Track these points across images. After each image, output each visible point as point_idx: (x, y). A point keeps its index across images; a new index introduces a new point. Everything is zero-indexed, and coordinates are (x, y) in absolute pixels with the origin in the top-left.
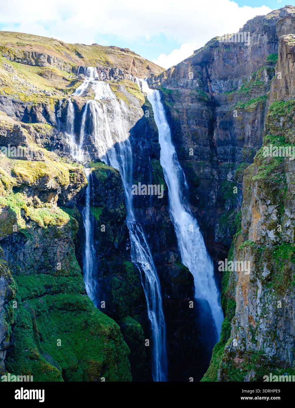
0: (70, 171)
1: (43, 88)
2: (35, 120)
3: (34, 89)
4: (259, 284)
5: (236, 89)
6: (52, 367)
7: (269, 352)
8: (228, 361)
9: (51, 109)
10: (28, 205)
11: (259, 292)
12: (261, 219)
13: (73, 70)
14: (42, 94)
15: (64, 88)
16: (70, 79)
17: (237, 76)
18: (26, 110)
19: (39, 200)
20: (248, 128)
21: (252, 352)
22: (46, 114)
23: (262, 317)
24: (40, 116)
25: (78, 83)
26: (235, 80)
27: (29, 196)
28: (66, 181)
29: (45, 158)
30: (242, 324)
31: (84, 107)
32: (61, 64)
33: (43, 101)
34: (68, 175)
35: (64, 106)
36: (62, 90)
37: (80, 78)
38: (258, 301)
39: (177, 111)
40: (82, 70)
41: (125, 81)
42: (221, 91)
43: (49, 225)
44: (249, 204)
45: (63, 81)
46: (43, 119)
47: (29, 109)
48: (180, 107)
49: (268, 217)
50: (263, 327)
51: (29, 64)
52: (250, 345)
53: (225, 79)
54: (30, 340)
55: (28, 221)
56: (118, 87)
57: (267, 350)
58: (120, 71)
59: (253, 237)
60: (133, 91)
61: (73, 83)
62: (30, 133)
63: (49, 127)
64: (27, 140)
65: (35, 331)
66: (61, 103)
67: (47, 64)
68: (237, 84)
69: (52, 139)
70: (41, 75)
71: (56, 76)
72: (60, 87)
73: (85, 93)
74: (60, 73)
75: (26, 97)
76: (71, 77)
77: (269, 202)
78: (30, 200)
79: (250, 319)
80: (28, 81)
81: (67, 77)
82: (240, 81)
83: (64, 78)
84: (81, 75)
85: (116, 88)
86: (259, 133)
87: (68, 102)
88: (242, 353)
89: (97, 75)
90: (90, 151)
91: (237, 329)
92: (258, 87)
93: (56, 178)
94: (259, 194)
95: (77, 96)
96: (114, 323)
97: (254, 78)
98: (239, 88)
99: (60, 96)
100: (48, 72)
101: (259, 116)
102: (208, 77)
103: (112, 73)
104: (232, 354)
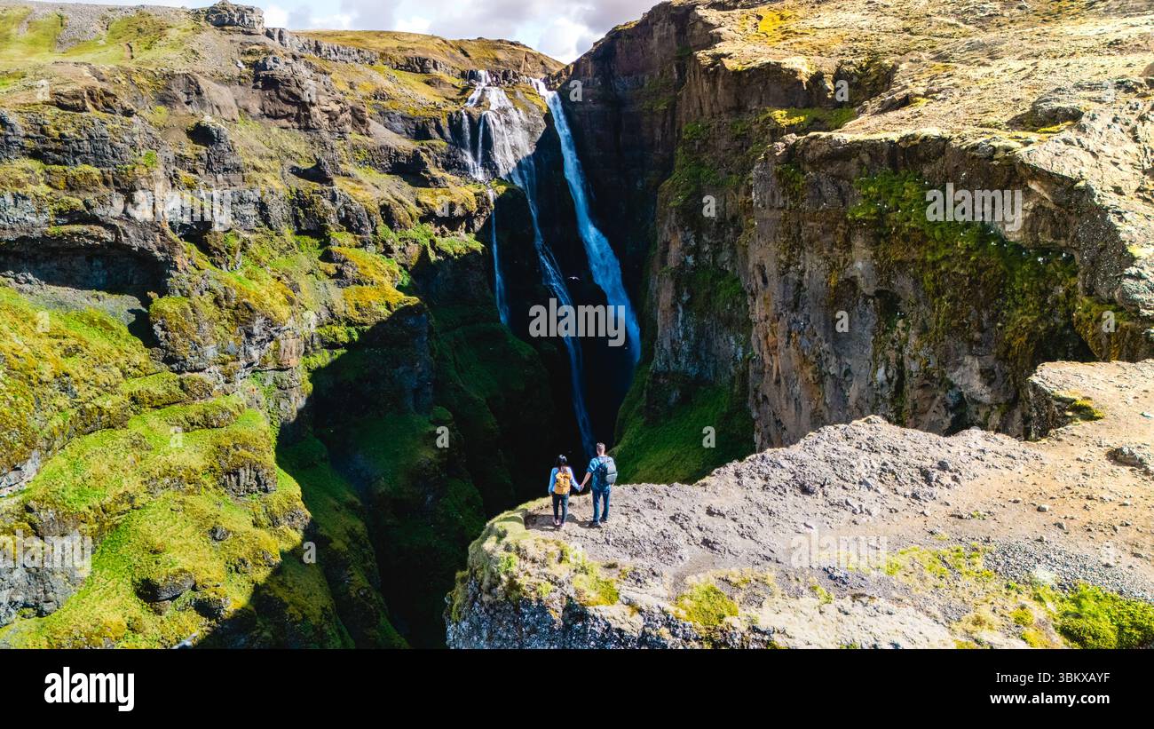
0: (476, 195)
1: (432, 99)
2: (429, 137)
3: (423, 101)
4: (680, 308)
5: (642, 86)
6: (477, 397)
7: (693, 371)
8: (654, 382)
9: (444, 122)
10: (436, 235)
11: (680, 315)
12: (679, 245)
13: (463, 75)
14: (432, 106)
15: (455, 97)
16: (460, 86)
17: (643, 71)
18: (417, 126)
19: (446, 229)
20: (658, 132)
21: (676, 373)
22: (439, 129)
23: (684, 338)
24: (433, 132)
25: (470, 91)
26: (640, 77)
27: (436, 226)
28: (473, 206)
29: (449, 184)
30: (665, 347)
31: (480, 119)
32: (449, 69)
33: (434, 114)
34: (473, 200)
35: (458, 119)
36: (452, 100)
37: (472, 85)
38: (680, 324)
39: (579, 114)
40: (473, 76)
41: (521, 85)
42: (626, 89)
43: (459, 255)
44: (664, 222)
45: (453, 89)
46: (437, 136)
47: (420, 125)
48: (581, 109)
49: (686, 243)
50: (686, 349)
51: (414, 70)
52: (673, 366)
53: (629, 74)
54: (453, 372)
55: (439, 252)
56: (514, 93)
57: (690, 369)
58: (514, 73)
59: (672, 263)
60: (530, 96)
61: (464, 91)
62: (429, 157)
63: (444, 144)
64: (428, 166)
65: (456, 363)
66: (454, 115)
67: (433, 71)
68: (643, 80)
69: (448, 157)
70: (428, 83)
71: (445, 84)
72: (450, 96)
73: (479, 103)
74: (449, 79)
75: (415, 111)
76: (460, 83)
77: (687, 228)
78: (438, 230)
79: (673, 341)
80: (416, 92)
81: (456, 84)
82: (647, 77)
83: (453, 86)
84: (473, 81)
85: (511, 94)
86: (669, 137)
87: (462, 115)
88: (666, 375)
89: (489, 80)
90: (490, 168)
91: (660, 352)
92: (667, 85)
93: (463, 205)
94: (677, 220)
95: (470, 106)
96: (532, 349)
97: (662, 74)
98: (646, 85)
99: (452, 108)
100: (436, 79)
101: (669, 118)
102: (611, 72)
103: (505, 75)
104: (656, 375)
